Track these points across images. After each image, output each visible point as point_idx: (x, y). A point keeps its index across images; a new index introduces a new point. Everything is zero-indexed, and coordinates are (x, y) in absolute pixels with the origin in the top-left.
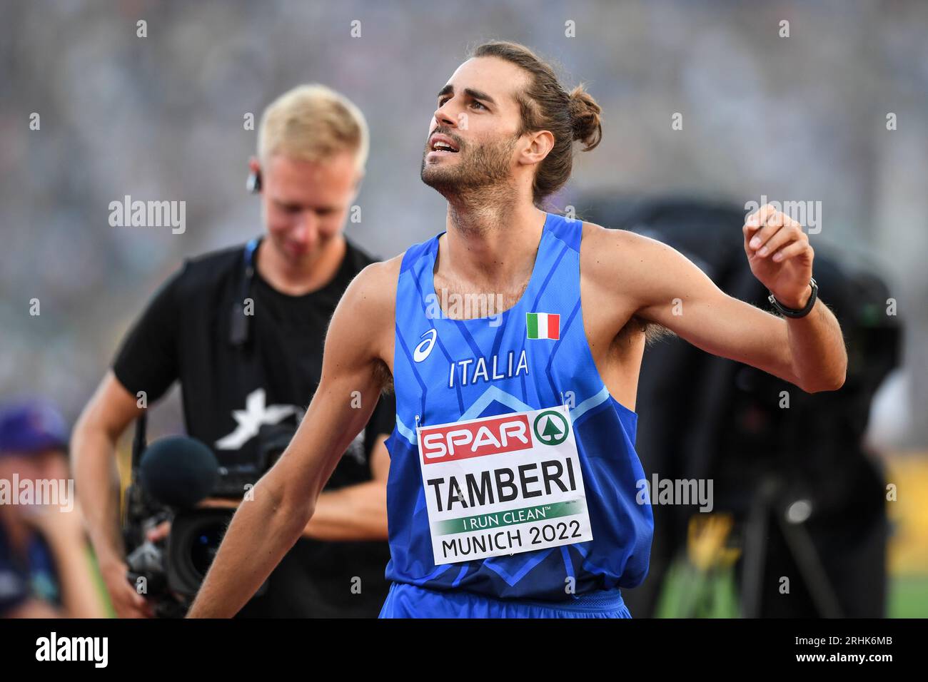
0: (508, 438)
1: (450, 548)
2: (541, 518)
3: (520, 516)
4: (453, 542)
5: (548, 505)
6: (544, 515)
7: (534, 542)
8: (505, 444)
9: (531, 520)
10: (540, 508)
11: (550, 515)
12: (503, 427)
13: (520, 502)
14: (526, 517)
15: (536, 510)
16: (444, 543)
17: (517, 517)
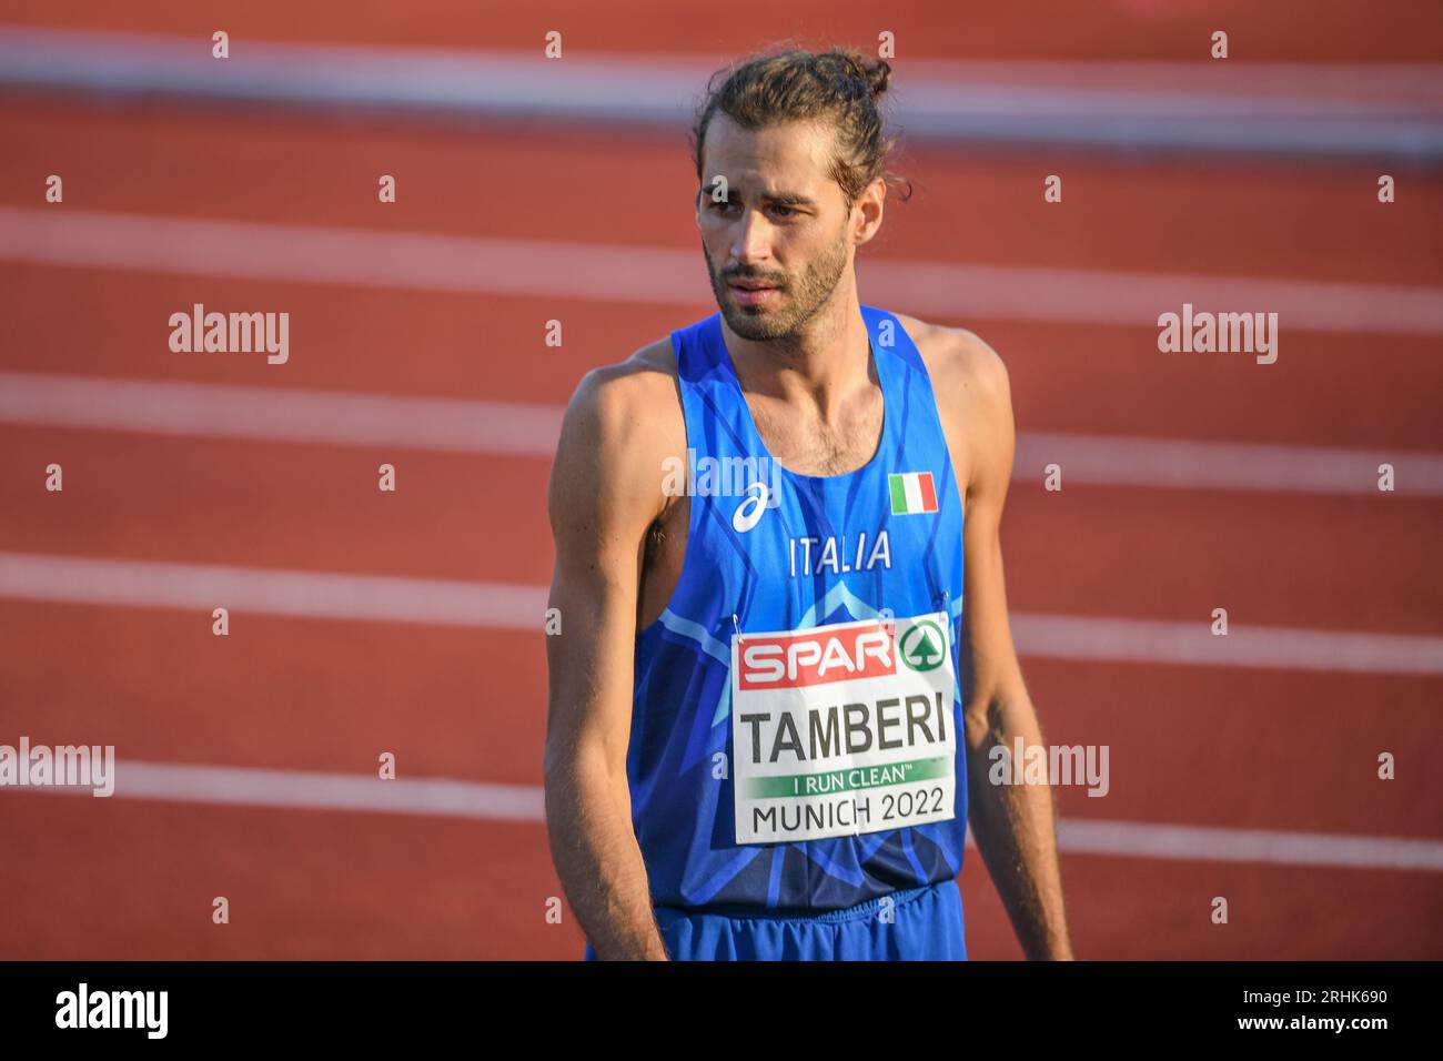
0: (866, 657)
1: (765, 819)
2: (899, 781)
3: (873, 777)
4: (773, 810)
5: (908, 763)
6: (903, 778)
7: (886, 817)
8: (861, 666)
9: (887, 783)
10: (898, 766)
11: (910, 778)
12: (861, 640)
13: (875, 756)
14: (879, 779)
15: (894, 769)
16: (757, 811)
17: (868, 779)
